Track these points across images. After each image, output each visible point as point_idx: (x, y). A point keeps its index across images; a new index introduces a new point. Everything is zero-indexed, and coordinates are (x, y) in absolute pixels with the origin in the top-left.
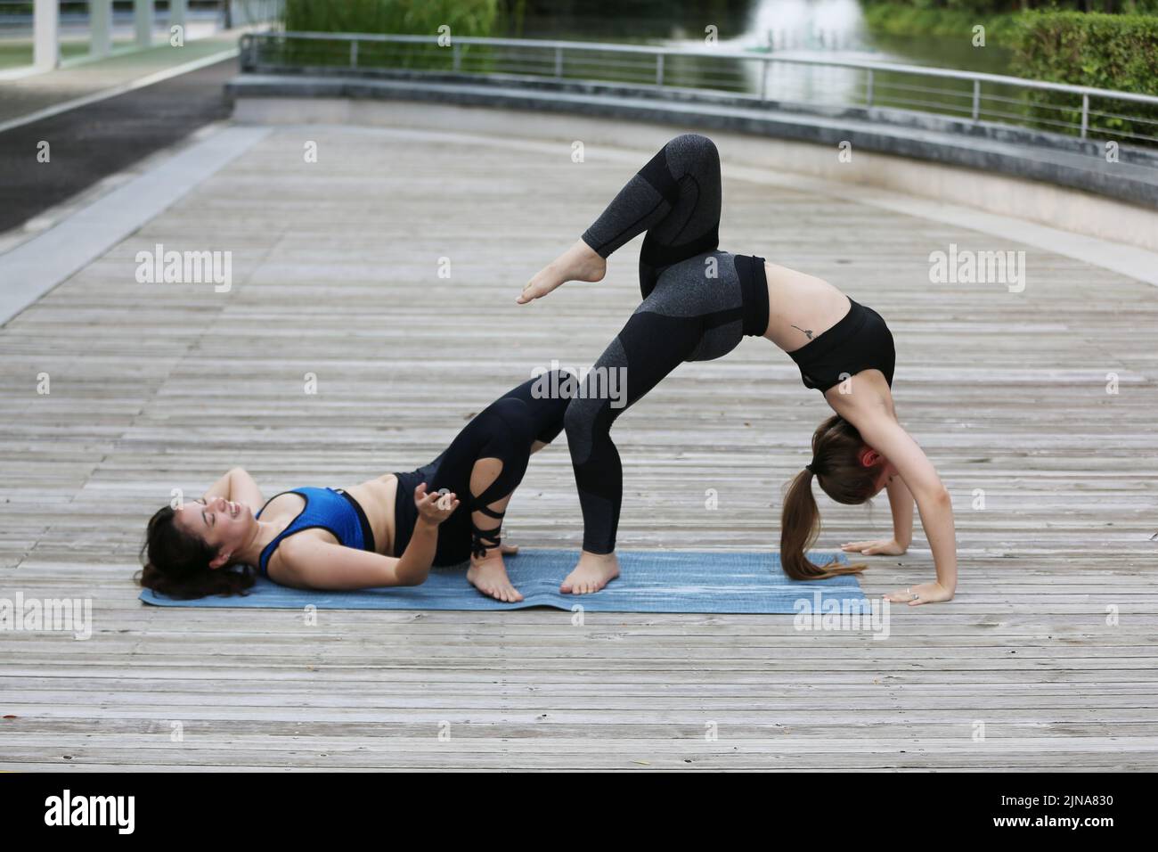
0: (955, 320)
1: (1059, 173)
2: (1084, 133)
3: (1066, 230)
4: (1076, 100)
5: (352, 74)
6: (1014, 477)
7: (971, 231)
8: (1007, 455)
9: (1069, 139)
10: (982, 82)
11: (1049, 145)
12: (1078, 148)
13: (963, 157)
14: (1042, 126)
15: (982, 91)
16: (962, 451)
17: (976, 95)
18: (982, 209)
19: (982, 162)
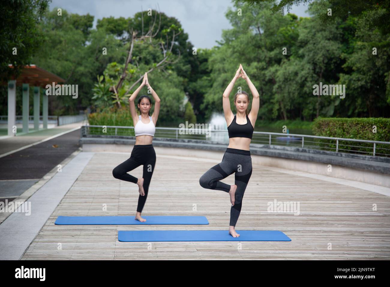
0: (319, 200)
1: (333, 162)
2: (337, 150)
3: (335, 177)
4: (334, 142)
5: (115, 137)
6: (364, 238)
7: (308, 178)
8: (357, 233)
9: (333, 152)
10: (305, 138)
11: (327, 154)
12: (336, 155)
13: (302, 158)
14: (324, 149)
15: (304, 140)
16: (345, 232)
17: (303, 141)
18: (307, 172)
19: (308, 159)
